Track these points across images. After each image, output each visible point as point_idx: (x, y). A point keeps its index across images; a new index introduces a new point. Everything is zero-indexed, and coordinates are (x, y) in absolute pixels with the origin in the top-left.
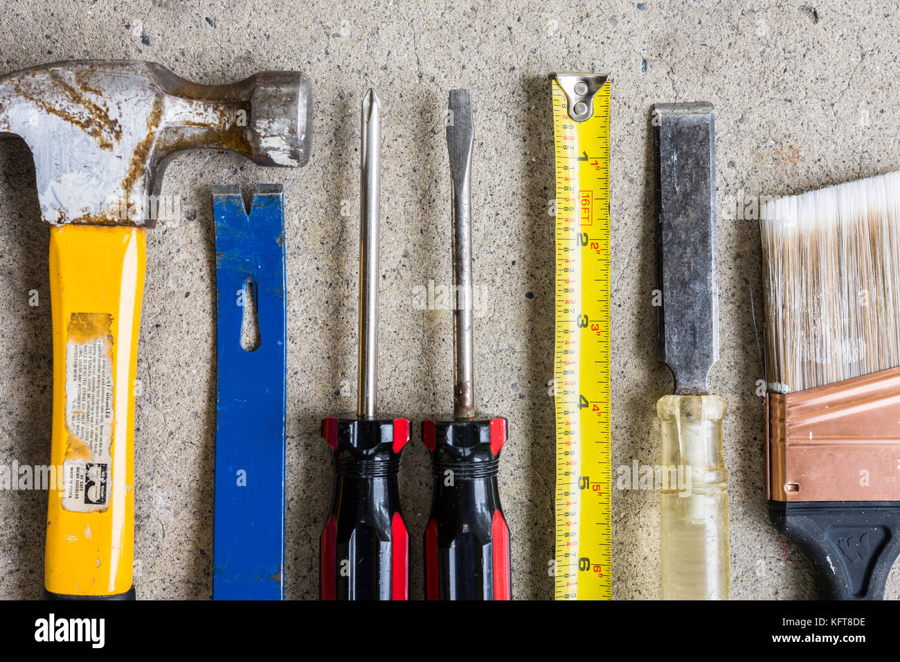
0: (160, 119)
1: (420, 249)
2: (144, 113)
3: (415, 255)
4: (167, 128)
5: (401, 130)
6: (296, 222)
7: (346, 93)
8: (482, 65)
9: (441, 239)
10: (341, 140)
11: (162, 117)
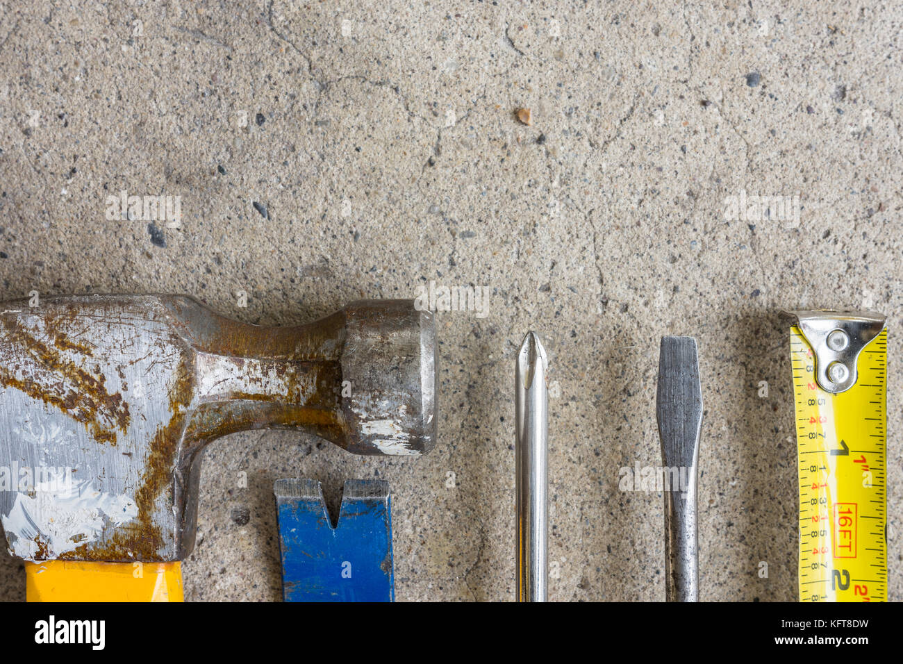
0: (191, 393)
1: (606, 576)
2: (164, 383)
3: (599, 585)
4: (203, 407)
5: (574, 390)
6: (409, 531)
7: (484, 329)
8: (705, 286)
9: (640, 561)
10: (478, 403)
11: (195, 390)
